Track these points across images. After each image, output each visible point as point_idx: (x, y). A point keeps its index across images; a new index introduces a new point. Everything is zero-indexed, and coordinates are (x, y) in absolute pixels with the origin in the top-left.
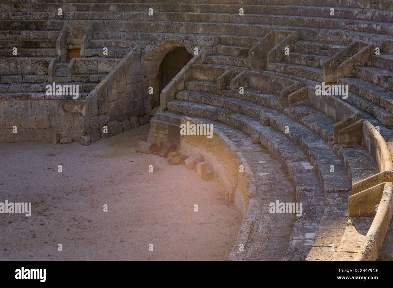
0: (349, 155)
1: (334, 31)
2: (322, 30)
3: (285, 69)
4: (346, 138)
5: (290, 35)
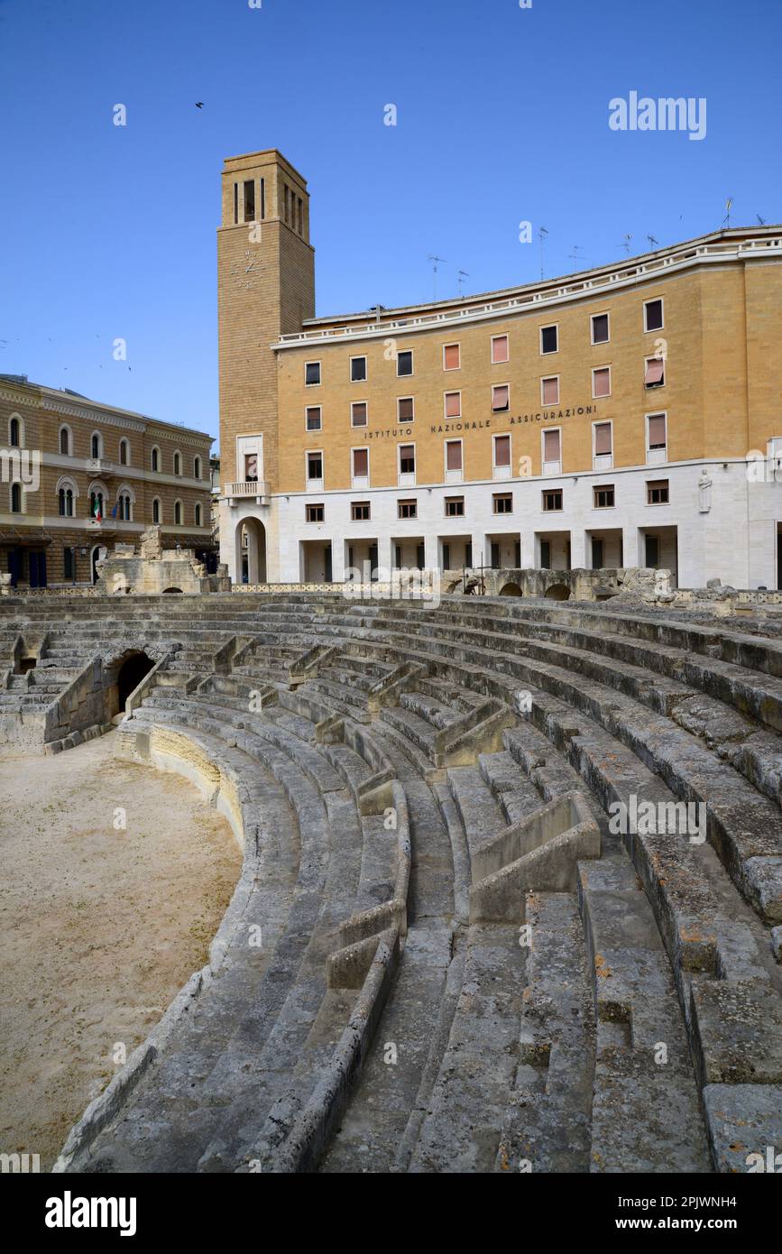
0: (336, 753)
1: (294, 635)
2: (283, 634)
3: (250, 672)
4: (329, 737)
5: (251, 640)
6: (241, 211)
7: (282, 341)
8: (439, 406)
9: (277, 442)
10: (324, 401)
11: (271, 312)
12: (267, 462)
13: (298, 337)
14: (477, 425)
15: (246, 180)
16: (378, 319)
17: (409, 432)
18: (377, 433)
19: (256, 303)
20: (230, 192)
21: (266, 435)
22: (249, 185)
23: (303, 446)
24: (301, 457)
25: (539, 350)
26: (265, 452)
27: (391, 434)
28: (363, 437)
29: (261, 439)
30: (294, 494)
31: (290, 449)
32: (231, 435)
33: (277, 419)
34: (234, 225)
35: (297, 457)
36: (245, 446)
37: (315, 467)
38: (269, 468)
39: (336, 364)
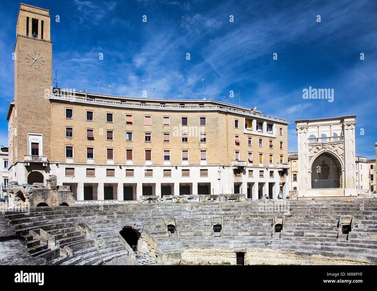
6: (30, 30)
7: (53, 96)
8: (124, 136)
9: (50, 139)
10: (74, 126)
11: (47, 82)
12: (45, 148)
15: (34, 17)
16: (86, 96)
19: (39, 75)
21: (44, 135)
22: (35, 21)
23: (64, 143)
24: (63, 147)
26: (44, 143)
29: (41, 137)
30: (60, 163)
31: (57, 144)
32: (24, 132)
33: (50, 129)
34: (26, 35)
35: (61, 147)
36: (32, 139)
37: (69, 153)
38: (45, 151)
39: (80, 112)
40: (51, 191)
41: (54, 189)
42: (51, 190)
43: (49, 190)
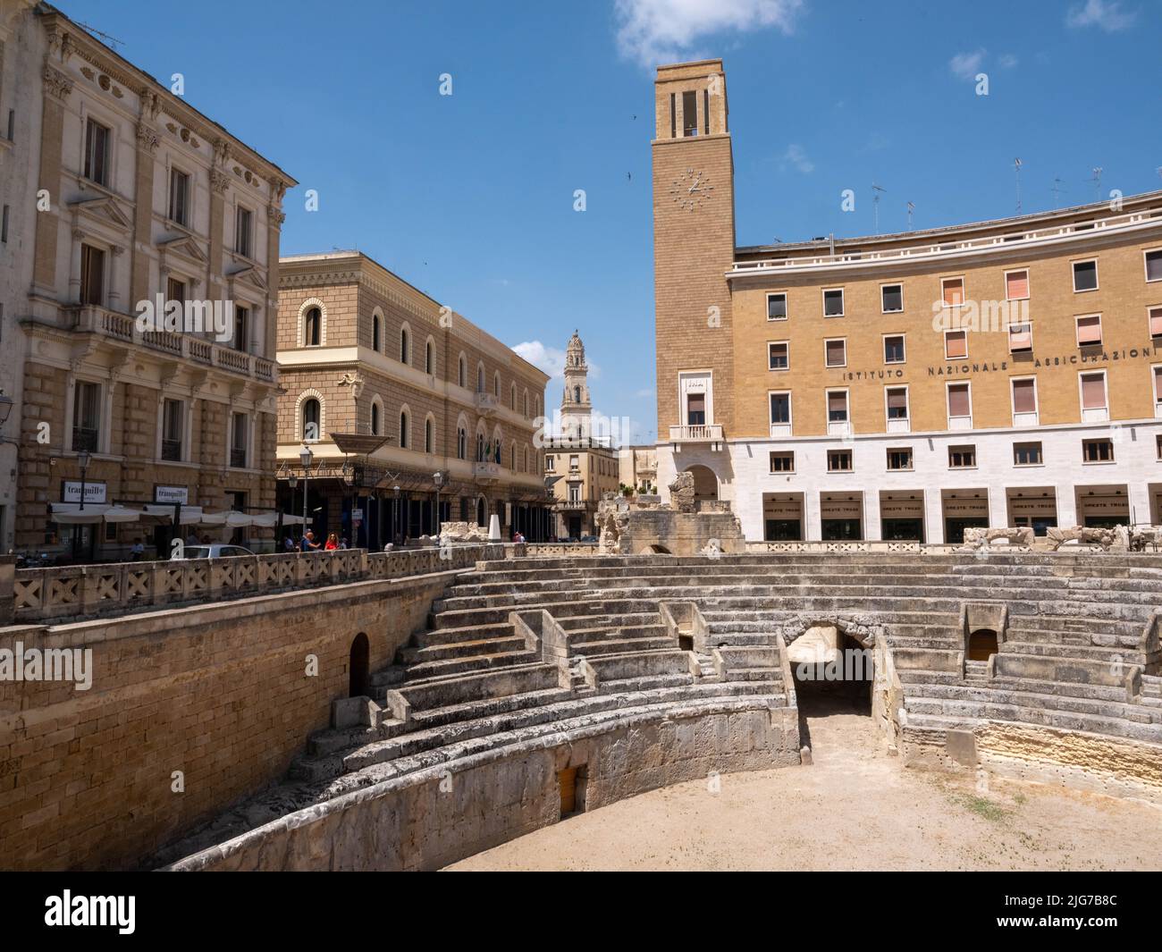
6: (680, 124)
7: (736, 270)
8: (937, 345)
9: (730, 380)
10: (790, 337)
11: (721, 237)
12: (719, 403)
13: (755, 266)
14: (990, 367)
15: (686, 90)
16: (832, 250)
17: (899, 374)
18: (859, 374)
19: (702, 225)
20: (666, 103)
21: (716, 372)
22: (689, 98)
23: (765, 386)
24: (764, 398)
25: (1072, 287)
26: (715, 391)
27: (876, 375)
28: (842, 377)
29: (710, 380)
30: (756, 440)
31: (749, 389)
32: (671, 371)
33: (730, 354)
34: (670, 139)
35: (758, 398)
36: (687, 386)
37: (780, 410)
38: (720, 411)
39: (806, 297)
40: (678, 516)
41: (688, 511)
42: (678, 513)
43: (672, 512)
